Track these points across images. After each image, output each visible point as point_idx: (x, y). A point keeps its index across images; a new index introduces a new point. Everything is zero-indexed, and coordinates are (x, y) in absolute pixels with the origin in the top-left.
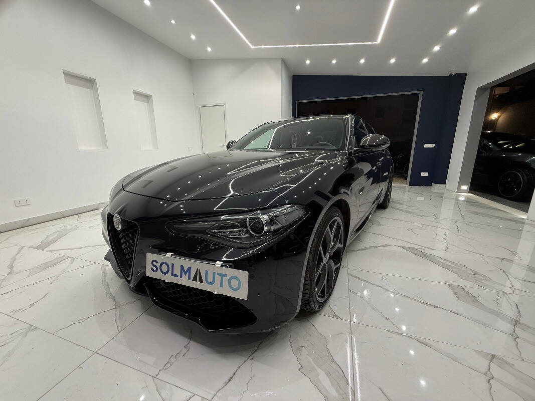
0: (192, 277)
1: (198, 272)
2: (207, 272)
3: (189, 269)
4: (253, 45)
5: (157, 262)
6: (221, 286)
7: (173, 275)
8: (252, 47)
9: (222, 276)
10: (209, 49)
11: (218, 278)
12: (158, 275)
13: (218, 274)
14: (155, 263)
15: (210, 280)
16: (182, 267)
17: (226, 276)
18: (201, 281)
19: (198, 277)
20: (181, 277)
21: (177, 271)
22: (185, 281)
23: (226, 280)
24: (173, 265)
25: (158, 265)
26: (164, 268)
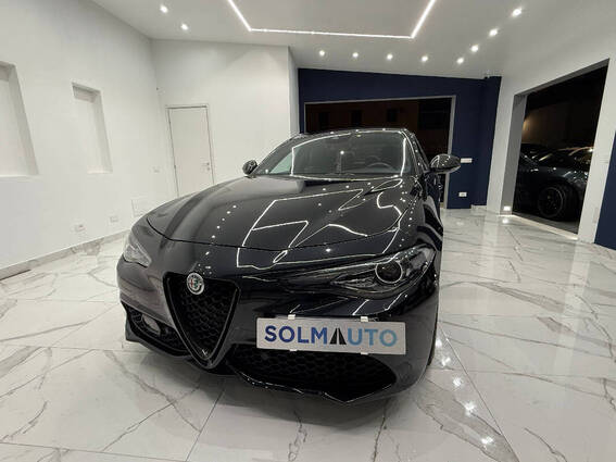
0: (329, 339)
1: (338, 333)
2: (350, 331)
3: (324, 331)
4: (252, 27)
5: (274, 329)
6: (371, 343)
7: (300, 341)
8: (250, 29)
9: (371, 332)
10: (184, 27)
11: (366, 336)
12: (278, 345)
13: (366, 331)
14: (271, 330)
15: (355, 339)
16: (314, 330)
17: (376, 331)
18: (342, 342)
19: (338, 338)
20: (313, 341)
21: (307, 335)
22: (319, 346)
23: (376, 337)
24: (299, 329)
25: (277, 332)
26: (287, 334)
